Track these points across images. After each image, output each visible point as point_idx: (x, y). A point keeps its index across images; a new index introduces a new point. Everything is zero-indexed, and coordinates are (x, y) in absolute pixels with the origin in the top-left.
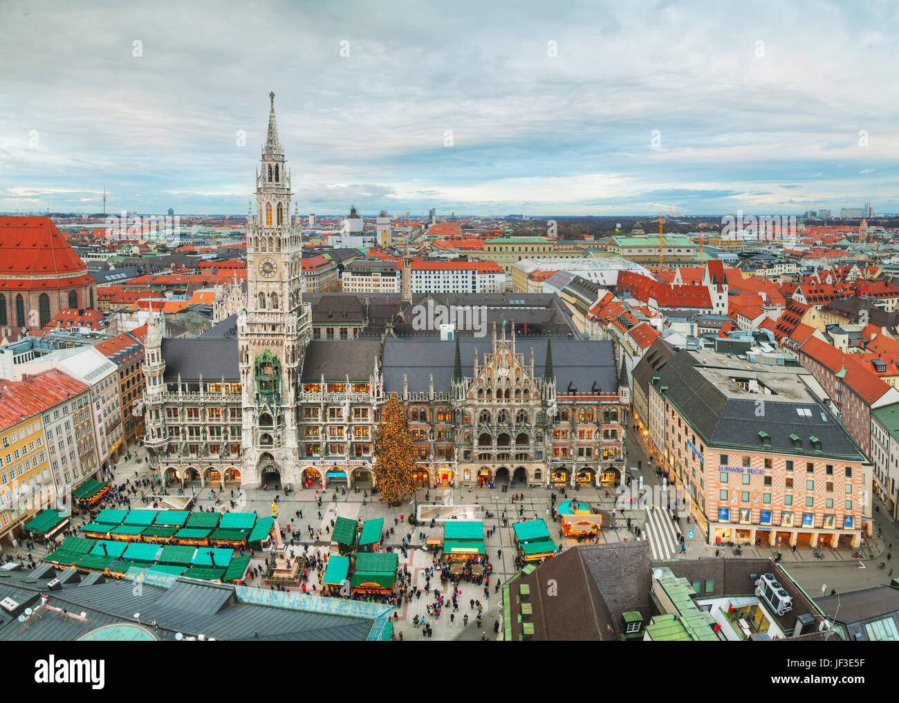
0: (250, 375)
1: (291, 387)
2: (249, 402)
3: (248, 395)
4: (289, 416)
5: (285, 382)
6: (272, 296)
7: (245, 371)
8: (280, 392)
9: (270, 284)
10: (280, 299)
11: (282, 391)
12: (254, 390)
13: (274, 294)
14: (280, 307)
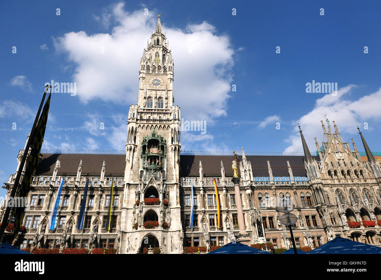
0: (136, 154)
1: (176, 164)
2: (132, 179)
3: (132, 172)
4: (174, 194)
5: (170, 160)
6: (158, 99)
7: (133, 148)
8: (165, 170)
9: (158, 92)
10: (165, 101)
11: (167, 168)
12: (139, 167)
13: (160, 98)
14: (164, 106)
